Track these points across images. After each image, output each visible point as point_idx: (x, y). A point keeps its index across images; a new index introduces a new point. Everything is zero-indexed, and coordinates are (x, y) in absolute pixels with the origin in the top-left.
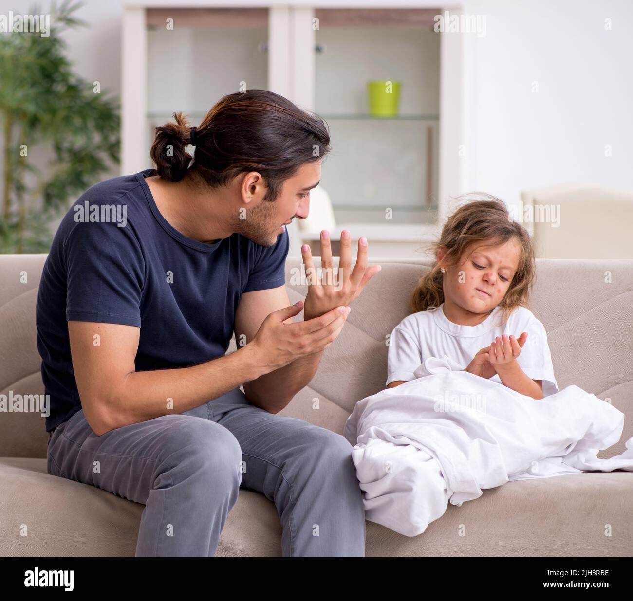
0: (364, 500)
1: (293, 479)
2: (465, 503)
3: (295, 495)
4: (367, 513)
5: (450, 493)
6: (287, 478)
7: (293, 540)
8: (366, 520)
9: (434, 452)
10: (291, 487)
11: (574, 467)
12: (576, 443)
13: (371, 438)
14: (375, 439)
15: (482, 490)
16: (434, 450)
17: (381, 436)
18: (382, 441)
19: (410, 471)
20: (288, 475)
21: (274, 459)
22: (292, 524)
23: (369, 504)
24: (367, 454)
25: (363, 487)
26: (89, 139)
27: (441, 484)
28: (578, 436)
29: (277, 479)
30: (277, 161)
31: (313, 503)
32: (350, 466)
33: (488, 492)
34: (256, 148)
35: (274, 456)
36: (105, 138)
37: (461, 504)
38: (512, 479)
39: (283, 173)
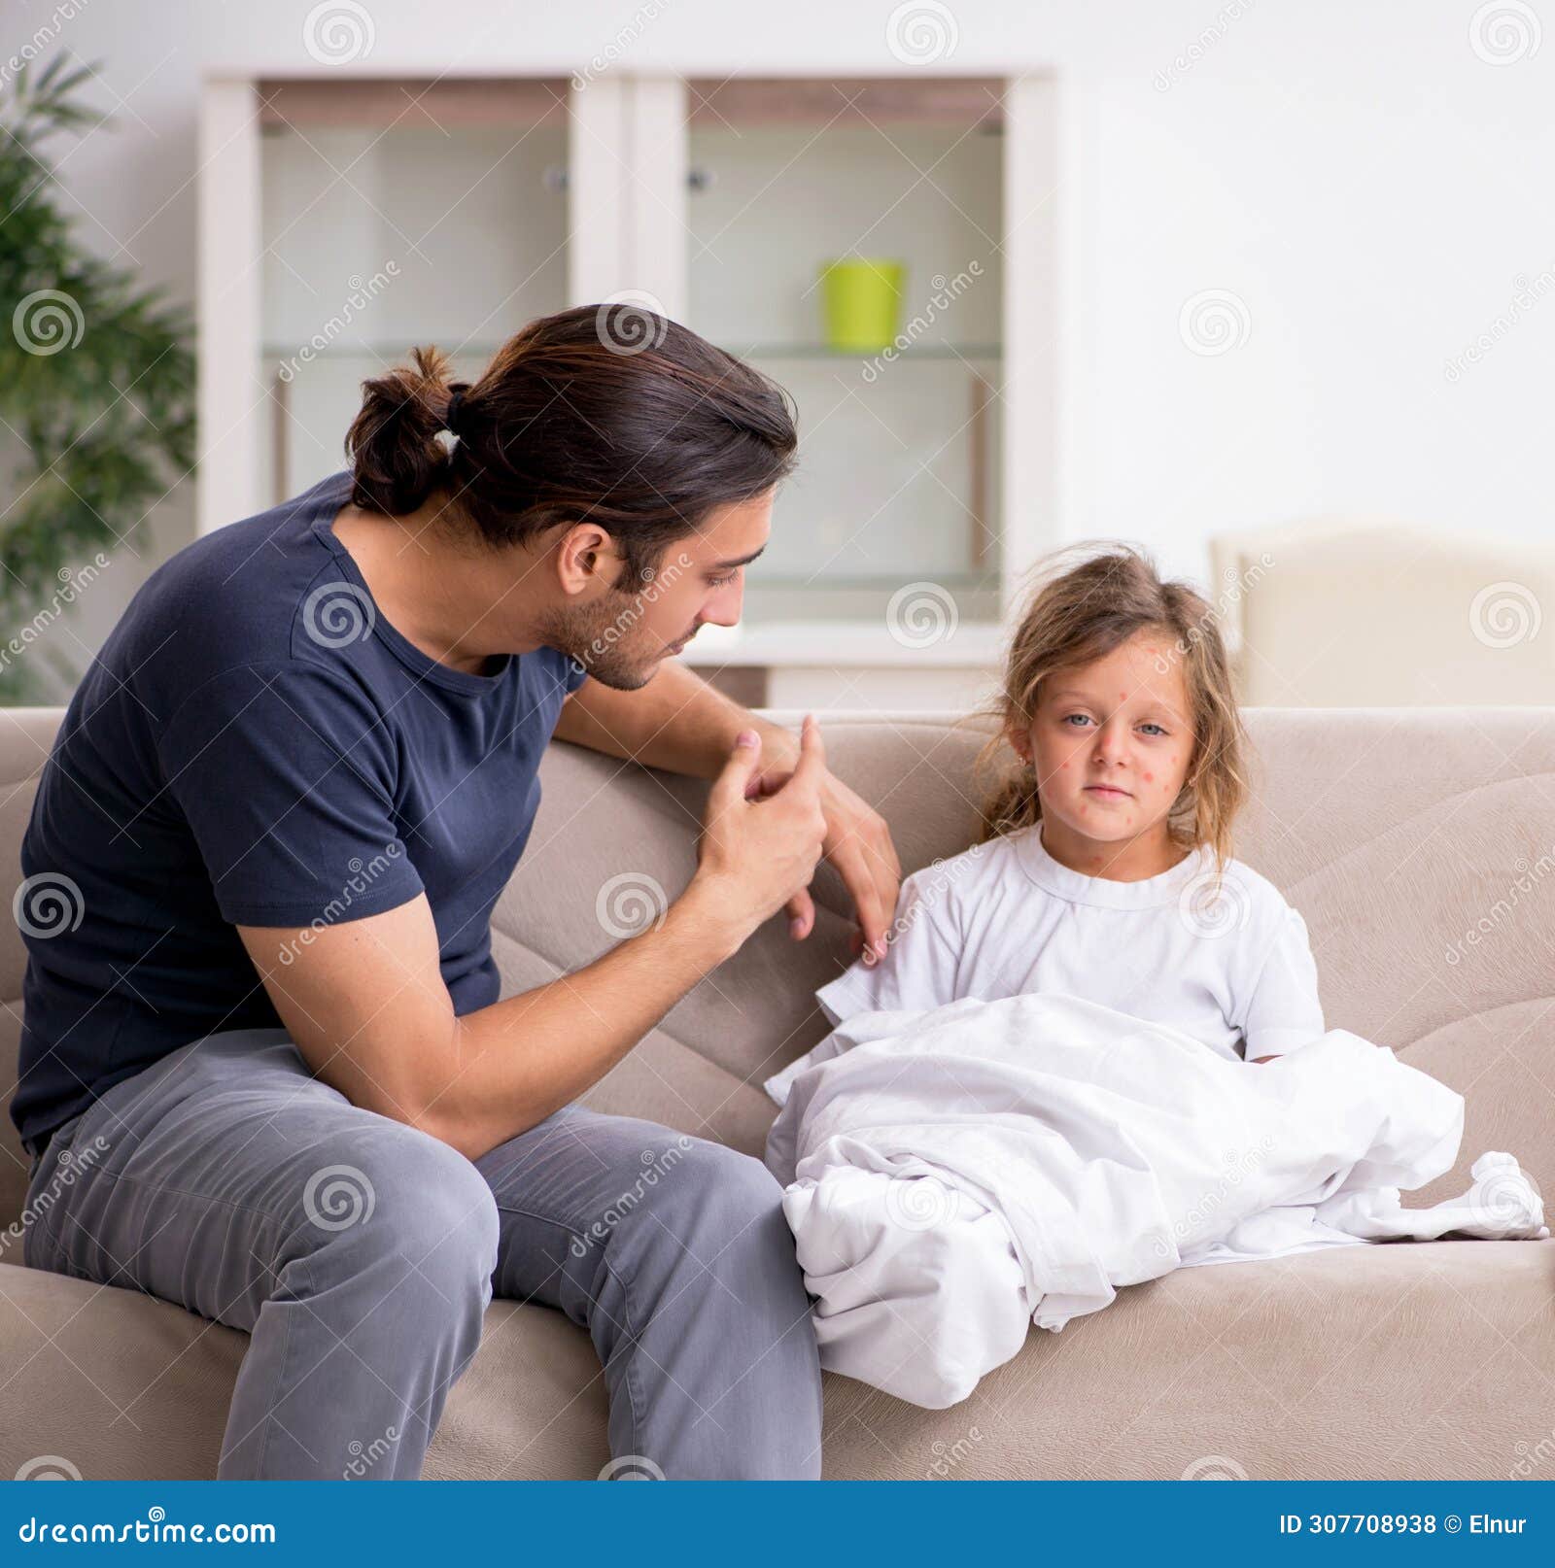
0: (815, 1319)
1: (633, 1272)
2: (1073, 1322)
3: (640, 1312)
4: (824, 1351)
5: (1034, 1299)
6: (620, 1269)
7: (640, 1426)
8: (822, 1370)
9: (991, 1194)
10: (629, 1292)
11: (1345, 1231)
12: (1348, 1171)
13: (831, 1162)
14: (842, 1165)
15: (1115, 1288)
16: (992, 1190)
17: (855, 1158)
18: (858, 1169)
19: (933, 1241)
20: (619, 1263)
21: (583, 1221)
22: (634, 1387)
23: (829, 1329)
24: (824, 1201)
25: (813, 1285)
26: (118, 415)
27: (1011, 1276)
28: (1353, 1150)
29: (594, 1272)
30: (650, 501)
31: (686, 1331)
32: (780, 1234)
33: (1129, 1293)
34: (598, 466)
35: (582, 1214)
36: (157, 412)
37: (1061, 1325)
38: (1188, 1262)
39: (666, 528)
